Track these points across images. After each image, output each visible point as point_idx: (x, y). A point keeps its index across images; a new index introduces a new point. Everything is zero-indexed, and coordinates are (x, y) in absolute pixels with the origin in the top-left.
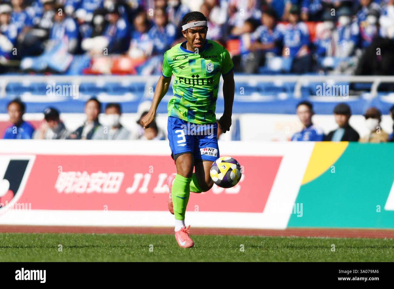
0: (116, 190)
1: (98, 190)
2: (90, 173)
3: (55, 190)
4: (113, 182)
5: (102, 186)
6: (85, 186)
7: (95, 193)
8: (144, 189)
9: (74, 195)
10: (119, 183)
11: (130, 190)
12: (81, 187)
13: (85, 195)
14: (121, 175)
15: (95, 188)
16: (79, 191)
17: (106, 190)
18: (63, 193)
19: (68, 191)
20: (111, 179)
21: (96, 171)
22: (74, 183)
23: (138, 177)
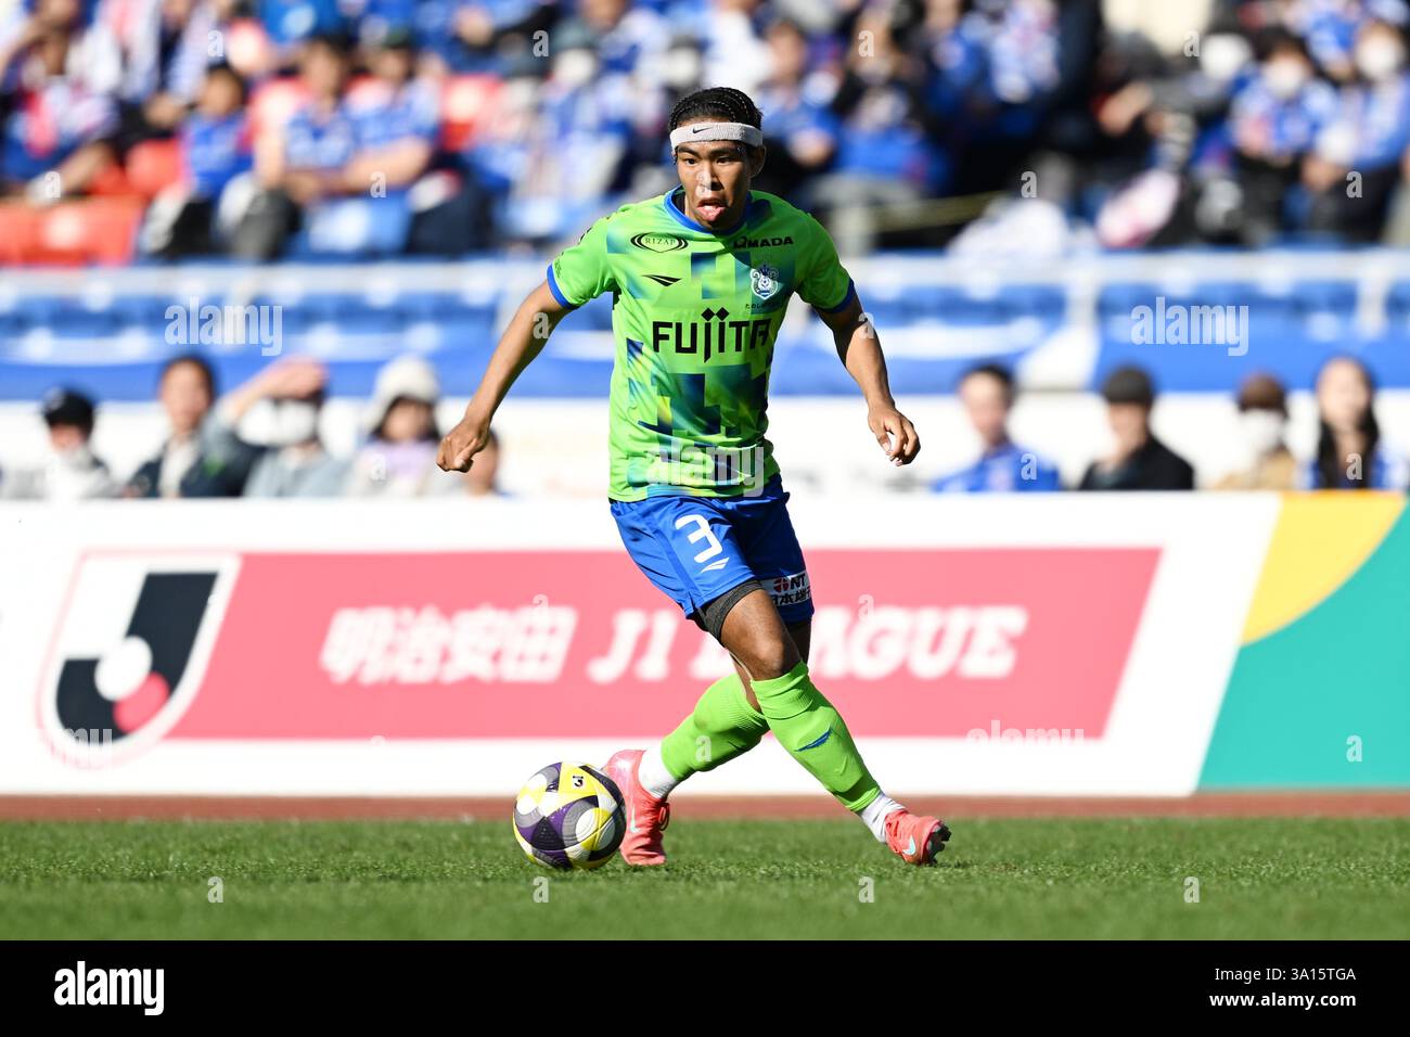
0: (549, 671)
1: (482, 669)
2: (448, 611)
3: (324, 676)
4: (538, 644)
5: (496, 657)
6: (432, 656)
7: (471, 684)
8: (654, 667)
9: (391, 689)
10: (558, 648)
11: (605, 670)
12: (418, 661)
13: (434, 688)
14: (565, 619)
15: (470, 663)
16: (409, 673)
17: (512, 671)
18: (353, 683)
19: (371, 675)
20: (530, 631)
21: (472, 604)
22: (391, 649)
23: (629, 624)
